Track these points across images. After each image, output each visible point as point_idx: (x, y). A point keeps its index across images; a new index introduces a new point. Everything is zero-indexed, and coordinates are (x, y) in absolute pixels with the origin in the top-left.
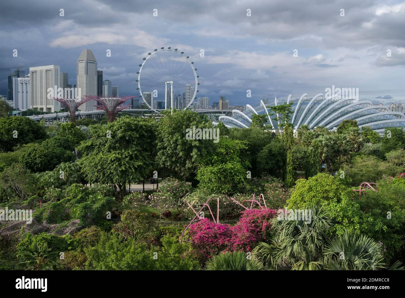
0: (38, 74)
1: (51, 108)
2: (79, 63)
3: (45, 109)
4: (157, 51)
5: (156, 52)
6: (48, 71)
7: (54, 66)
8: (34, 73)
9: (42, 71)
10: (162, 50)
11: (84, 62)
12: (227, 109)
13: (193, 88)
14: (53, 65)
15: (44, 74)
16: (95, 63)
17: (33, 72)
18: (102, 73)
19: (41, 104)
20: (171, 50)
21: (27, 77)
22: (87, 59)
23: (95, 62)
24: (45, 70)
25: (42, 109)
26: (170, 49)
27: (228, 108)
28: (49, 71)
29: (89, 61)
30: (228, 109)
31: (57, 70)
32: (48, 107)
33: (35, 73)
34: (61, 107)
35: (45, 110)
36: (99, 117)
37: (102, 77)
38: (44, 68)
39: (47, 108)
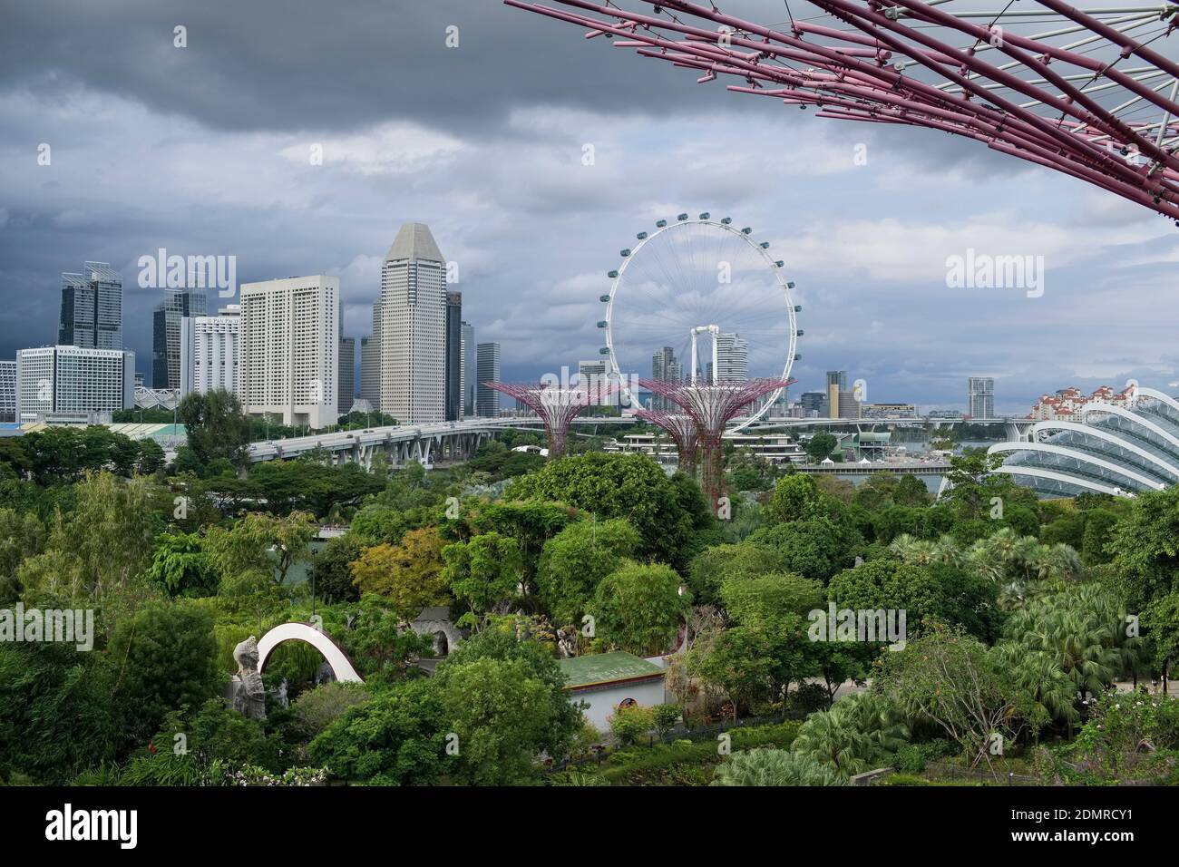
0: (269, 304)
1: (307, 414)
2: (389, 267)
3: (290, 418)
4: (667, 227)
5: (662, 229)
6: (300, 295)
7: (321, 280)
8: (254, 302)
9: (283, 294)
10: (683, 222)
11: (406, 265)
12: (857, 416)
13: (740, 345)
14: (319, 276)
15: (288, 303)
16: (438, 268)
17: (252, 300)
18: (459, 299)
19: (278, 402)
20: (709, 223)
21: (224, 314)
22: (415, 253)
23: (438, 264)
24: (291, 293)
25: (279, 417)
26: (709, 220)
27: (860, 412)
28: (304, 294)
29: (419, 262)
30: (860, 415)
31: (329, 291)
32: (300, 409)
33: (258, 301)
34: (339, 411)
35: (288, 421)
36: (475, 443)
37: (460, 311)
38: (288, 285)
39: (296, 414)
